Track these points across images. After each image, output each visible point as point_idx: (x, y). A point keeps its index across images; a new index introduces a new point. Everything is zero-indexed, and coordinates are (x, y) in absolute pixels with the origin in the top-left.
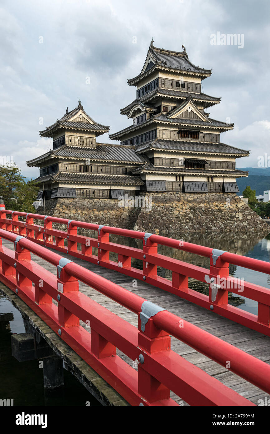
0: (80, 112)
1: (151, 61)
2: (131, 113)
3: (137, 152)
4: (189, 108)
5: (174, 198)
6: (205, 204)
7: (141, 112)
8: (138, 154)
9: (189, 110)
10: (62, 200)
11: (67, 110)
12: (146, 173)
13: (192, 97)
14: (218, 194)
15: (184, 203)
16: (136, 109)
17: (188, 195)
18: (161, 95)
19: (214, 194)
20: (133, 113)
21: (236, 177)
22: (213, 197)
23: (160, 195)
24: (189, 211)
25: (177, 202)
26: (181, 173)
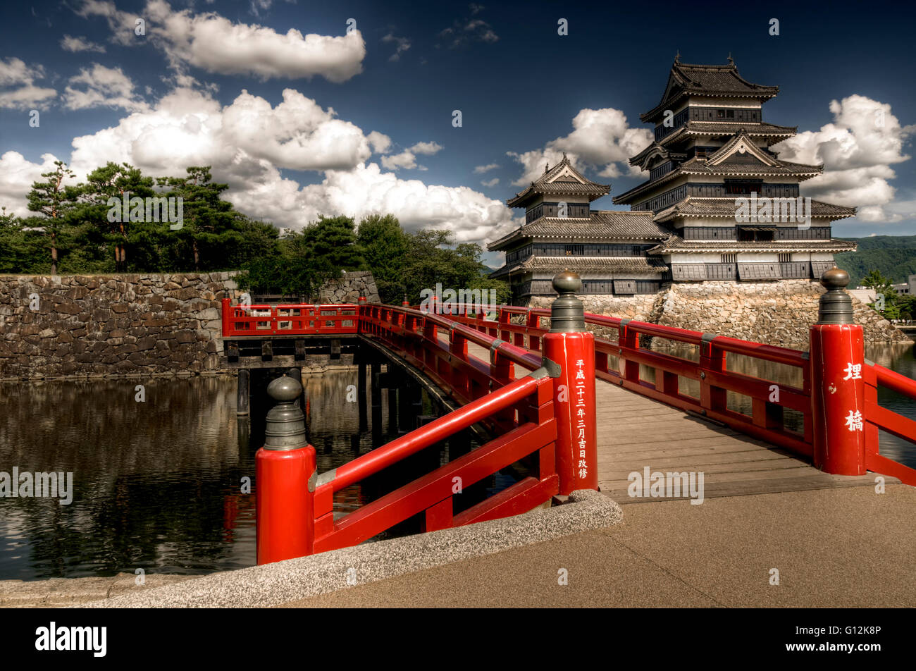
0: (566, 168)
1: (676, 85)
2: (646, 162)
3: (655, 221)
4: (742, 147)
5: (721, 290)
6: (778, 299)
7: (662, 159)
8: (658, 223)
9: (742, 151)
10: (538, 299)
11: (547, 167)
12: (672, 252)
13: (745, 131)
14: (802, 282)
15: (738, 297)
16: (654, 156)
17: (745, 286)
18: (692, 133)
19: (794, 281)
20: (649, 162)
21: (832, 252)
22: (792, 286)
23: (696, 286)
24: (747, 311)
25: (726, 298)
26: (732, 250)
